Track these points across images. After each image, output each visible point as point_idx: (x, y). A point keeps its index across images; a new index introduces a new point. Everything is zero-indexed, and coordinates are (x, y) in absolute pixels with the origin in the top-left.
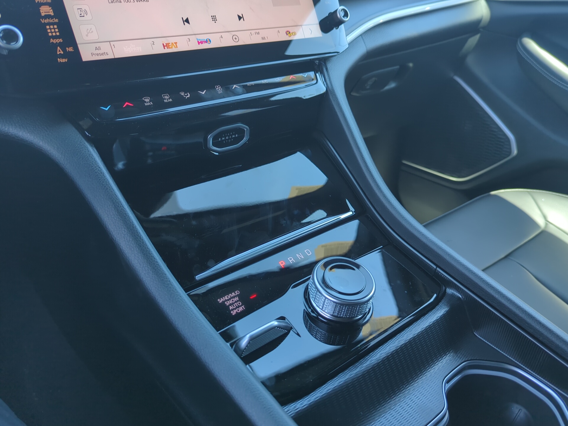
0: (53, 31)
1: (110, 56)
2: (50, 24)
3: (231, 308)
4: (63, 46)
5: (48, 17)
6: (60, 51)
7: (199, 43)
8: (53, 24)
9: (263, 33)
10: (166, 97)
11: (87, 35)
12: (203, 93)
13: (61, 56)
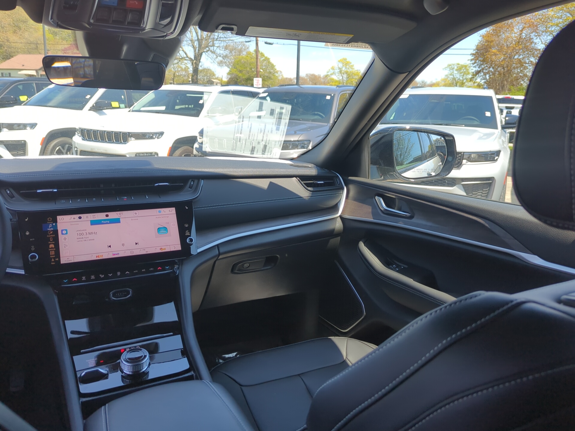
0: (52, 253)
1: (73, 261)
2: (51, 251)
3: (90, 364)
4: (54, 258)
5: (51, 248)
6: (53, 260)
7: (113, 255)
8: (53, 251)
9: (146, 250)
10: (93, 277)
11: (65, 254)
12: (110, 275)
13: (53, 262)
